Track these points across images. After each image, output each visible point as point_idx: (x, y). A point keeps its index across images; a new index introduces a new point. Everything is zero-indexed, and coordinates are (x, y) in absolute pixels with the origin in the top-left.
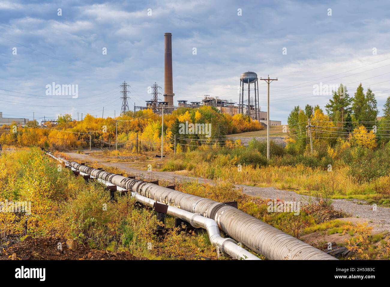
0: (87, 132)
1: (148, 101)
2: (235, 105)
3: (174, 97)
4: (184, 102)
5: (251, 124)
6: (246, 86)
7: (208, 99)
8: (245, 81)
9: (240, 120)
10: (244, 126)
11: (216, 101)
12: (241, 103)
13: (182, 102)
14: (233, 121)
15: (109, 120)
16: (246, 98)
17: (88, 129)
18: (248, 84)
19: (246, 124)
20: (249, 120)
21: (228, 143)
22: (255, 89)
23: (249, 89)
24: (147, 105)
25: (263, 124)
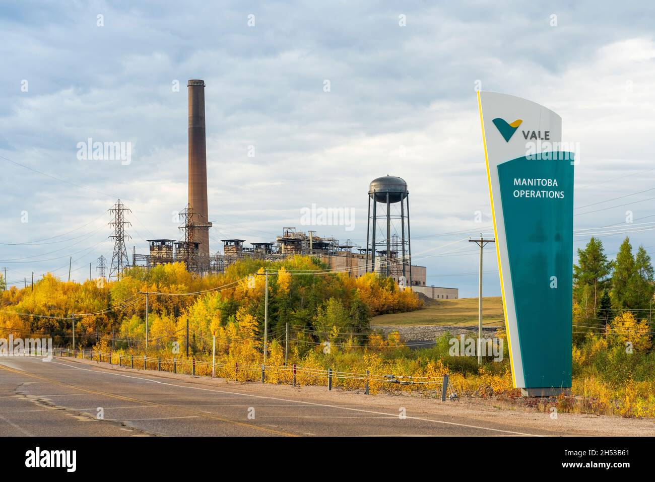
0: (48, 313)
1: (153, 241)
2: (354, 251)
3: (210, 230)
4: (237, 242)
5: (396, 296)
6: (382, 207)
7: (292, 237)
8: (379, 197)
9: (372, 288)
10: (382, 301)
11: (311, 242)
12: (371, 247)
13: (233, 244)
14: (358, 290)
15: (90, 288)
17: (49, 308)
18: (386, 204)
19: (385, 295)
20: (392, 288)
21: (375, 339)
22: (402, 216)
23: (388, 215)
24: (152, 249)
25: (421, 295)
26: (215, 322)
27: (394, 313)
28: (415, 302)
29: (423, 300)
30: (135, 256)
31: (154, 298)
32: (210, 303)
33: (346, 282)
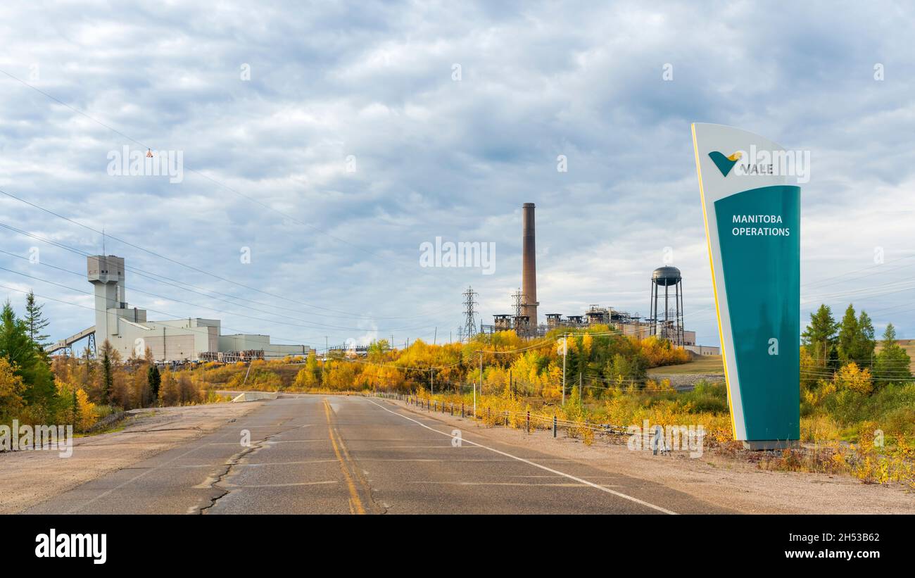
0: (417, 367)
1: (497, 316)
2: (641, 321)
3: (538, 307)
4: (557, 316)
5: (671, 353)
6: (662, 289)
7: (596, 312)
8: (660, 282)
9: (654, 347)
10: (661, 356)
11: (610, 315)
12: (653, 318)
13: (554, 317)
14: (643, 348)
15: (448, 349)
16: (661, 309)
17: (419, 363)
18: (665, 287)
19: (664, 352)
20: (669, 347)
21: (650, 385)
22: (677, 295)
23: (667, 295)
24: (496, 321)
25: (691, 352)
26: (533, 372)
27: (670, 365)
28: (686, 357)
29: (692, 356)
30: (482, 326)
31: (492, 356)
32: (529, 359)
33: (634, 343)
